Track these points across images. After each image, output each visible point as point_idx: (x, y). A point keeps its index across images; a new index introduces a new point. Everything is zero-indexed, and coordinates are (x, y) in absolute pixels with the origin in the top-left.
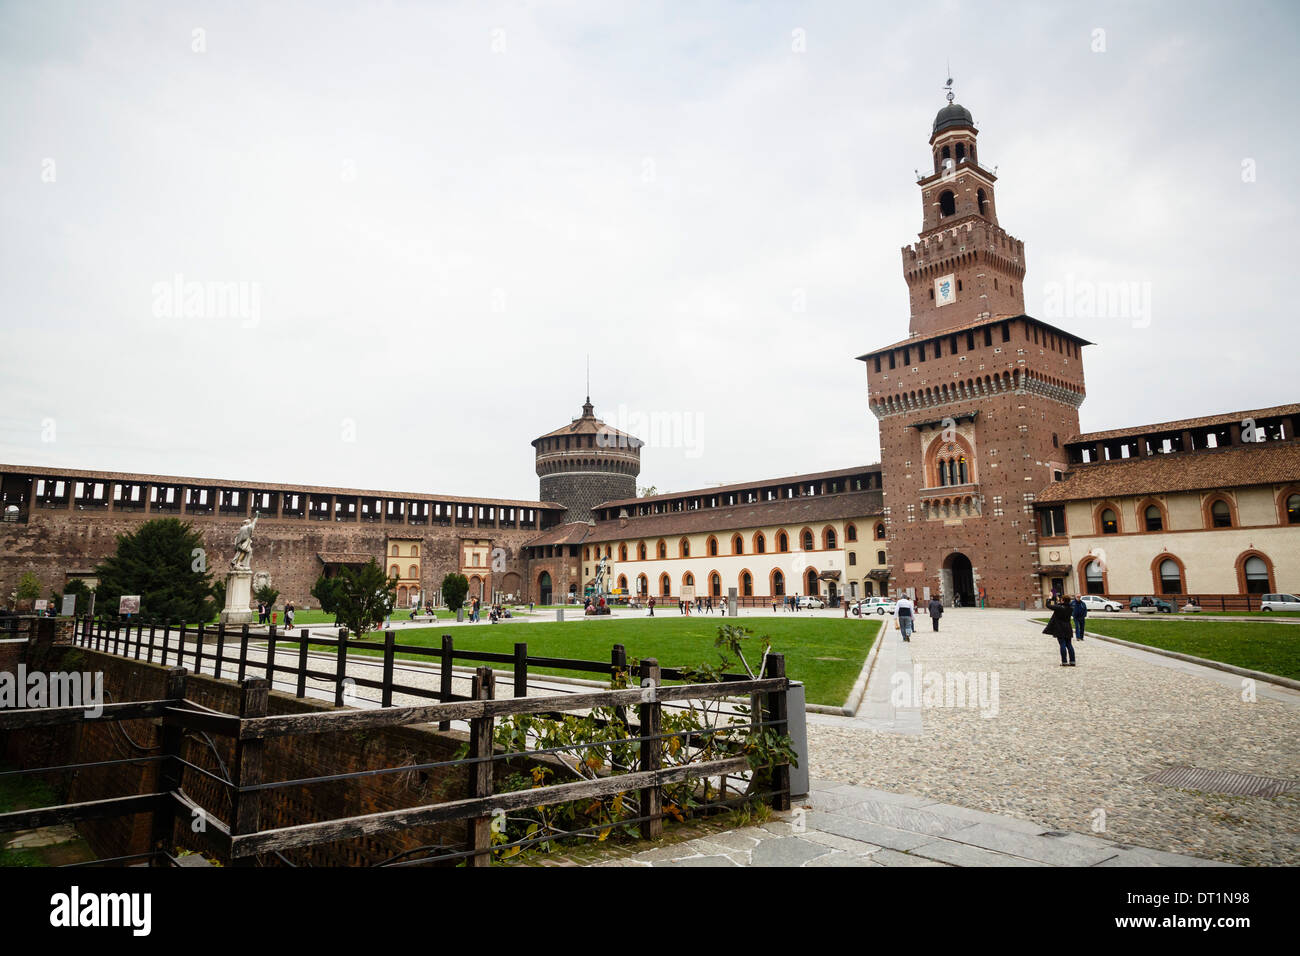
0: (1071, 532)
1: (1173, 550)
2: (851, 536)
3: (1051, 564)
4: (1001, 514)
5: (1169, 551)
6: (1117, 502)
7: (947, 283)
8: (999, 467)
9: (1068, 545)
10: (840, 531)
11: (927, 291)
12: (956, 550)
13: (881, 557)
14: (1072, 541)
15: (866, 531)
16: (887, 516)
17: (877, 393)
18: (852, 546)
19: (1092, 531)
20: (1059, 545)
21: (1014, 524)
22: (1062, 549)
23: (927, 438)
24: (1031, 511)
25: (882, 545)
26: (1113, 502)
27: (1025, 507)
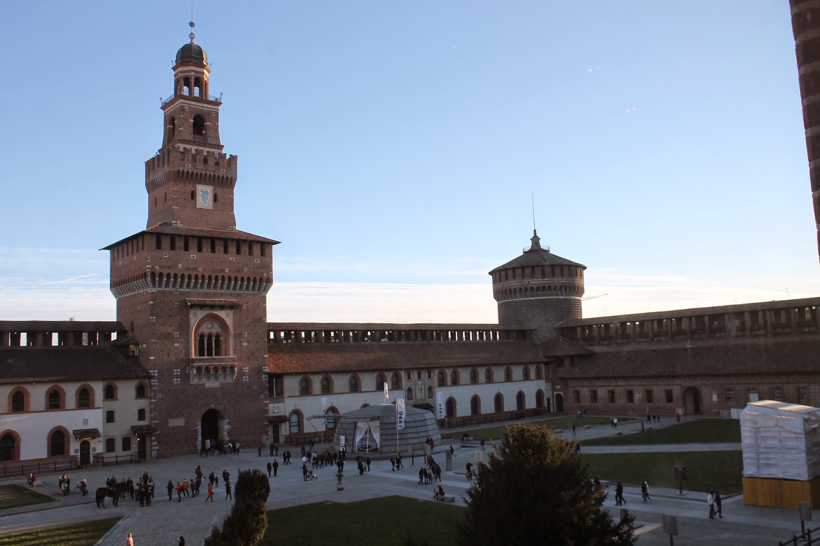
0: (286, 394)
1: (335, 405)
2: (110, 394)
3: (274, 415)
4: (248, 380)
5: (334, 405)
6: (311, 375)
7: (207, 192)
8: (248, 346)
9: (284, 402)
10: (98, 388)
11: (189, 191)
12: (213, 406)
13: (141, 414)
14: (286, 400)
15: (126, 390)
16: (153, 377)
17: (157, 268)
18: (111, 405)
19: (297, 393)
20: (278, 402)
21: (256, 387)
22: (281, 405)
23: (195, 315)
24: (267, 379)
25: (143, 403)
26: (309, 375)
27: (264, 376)
